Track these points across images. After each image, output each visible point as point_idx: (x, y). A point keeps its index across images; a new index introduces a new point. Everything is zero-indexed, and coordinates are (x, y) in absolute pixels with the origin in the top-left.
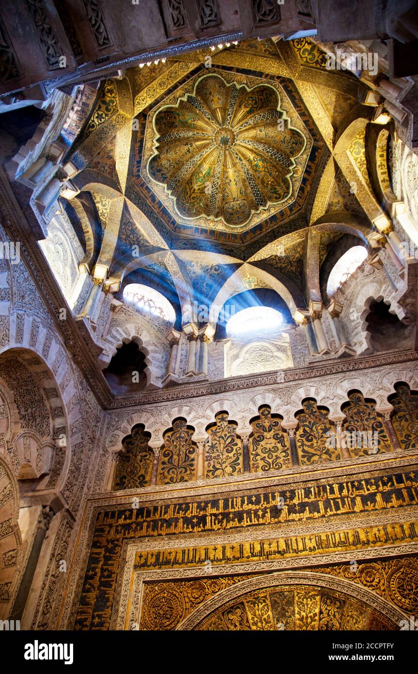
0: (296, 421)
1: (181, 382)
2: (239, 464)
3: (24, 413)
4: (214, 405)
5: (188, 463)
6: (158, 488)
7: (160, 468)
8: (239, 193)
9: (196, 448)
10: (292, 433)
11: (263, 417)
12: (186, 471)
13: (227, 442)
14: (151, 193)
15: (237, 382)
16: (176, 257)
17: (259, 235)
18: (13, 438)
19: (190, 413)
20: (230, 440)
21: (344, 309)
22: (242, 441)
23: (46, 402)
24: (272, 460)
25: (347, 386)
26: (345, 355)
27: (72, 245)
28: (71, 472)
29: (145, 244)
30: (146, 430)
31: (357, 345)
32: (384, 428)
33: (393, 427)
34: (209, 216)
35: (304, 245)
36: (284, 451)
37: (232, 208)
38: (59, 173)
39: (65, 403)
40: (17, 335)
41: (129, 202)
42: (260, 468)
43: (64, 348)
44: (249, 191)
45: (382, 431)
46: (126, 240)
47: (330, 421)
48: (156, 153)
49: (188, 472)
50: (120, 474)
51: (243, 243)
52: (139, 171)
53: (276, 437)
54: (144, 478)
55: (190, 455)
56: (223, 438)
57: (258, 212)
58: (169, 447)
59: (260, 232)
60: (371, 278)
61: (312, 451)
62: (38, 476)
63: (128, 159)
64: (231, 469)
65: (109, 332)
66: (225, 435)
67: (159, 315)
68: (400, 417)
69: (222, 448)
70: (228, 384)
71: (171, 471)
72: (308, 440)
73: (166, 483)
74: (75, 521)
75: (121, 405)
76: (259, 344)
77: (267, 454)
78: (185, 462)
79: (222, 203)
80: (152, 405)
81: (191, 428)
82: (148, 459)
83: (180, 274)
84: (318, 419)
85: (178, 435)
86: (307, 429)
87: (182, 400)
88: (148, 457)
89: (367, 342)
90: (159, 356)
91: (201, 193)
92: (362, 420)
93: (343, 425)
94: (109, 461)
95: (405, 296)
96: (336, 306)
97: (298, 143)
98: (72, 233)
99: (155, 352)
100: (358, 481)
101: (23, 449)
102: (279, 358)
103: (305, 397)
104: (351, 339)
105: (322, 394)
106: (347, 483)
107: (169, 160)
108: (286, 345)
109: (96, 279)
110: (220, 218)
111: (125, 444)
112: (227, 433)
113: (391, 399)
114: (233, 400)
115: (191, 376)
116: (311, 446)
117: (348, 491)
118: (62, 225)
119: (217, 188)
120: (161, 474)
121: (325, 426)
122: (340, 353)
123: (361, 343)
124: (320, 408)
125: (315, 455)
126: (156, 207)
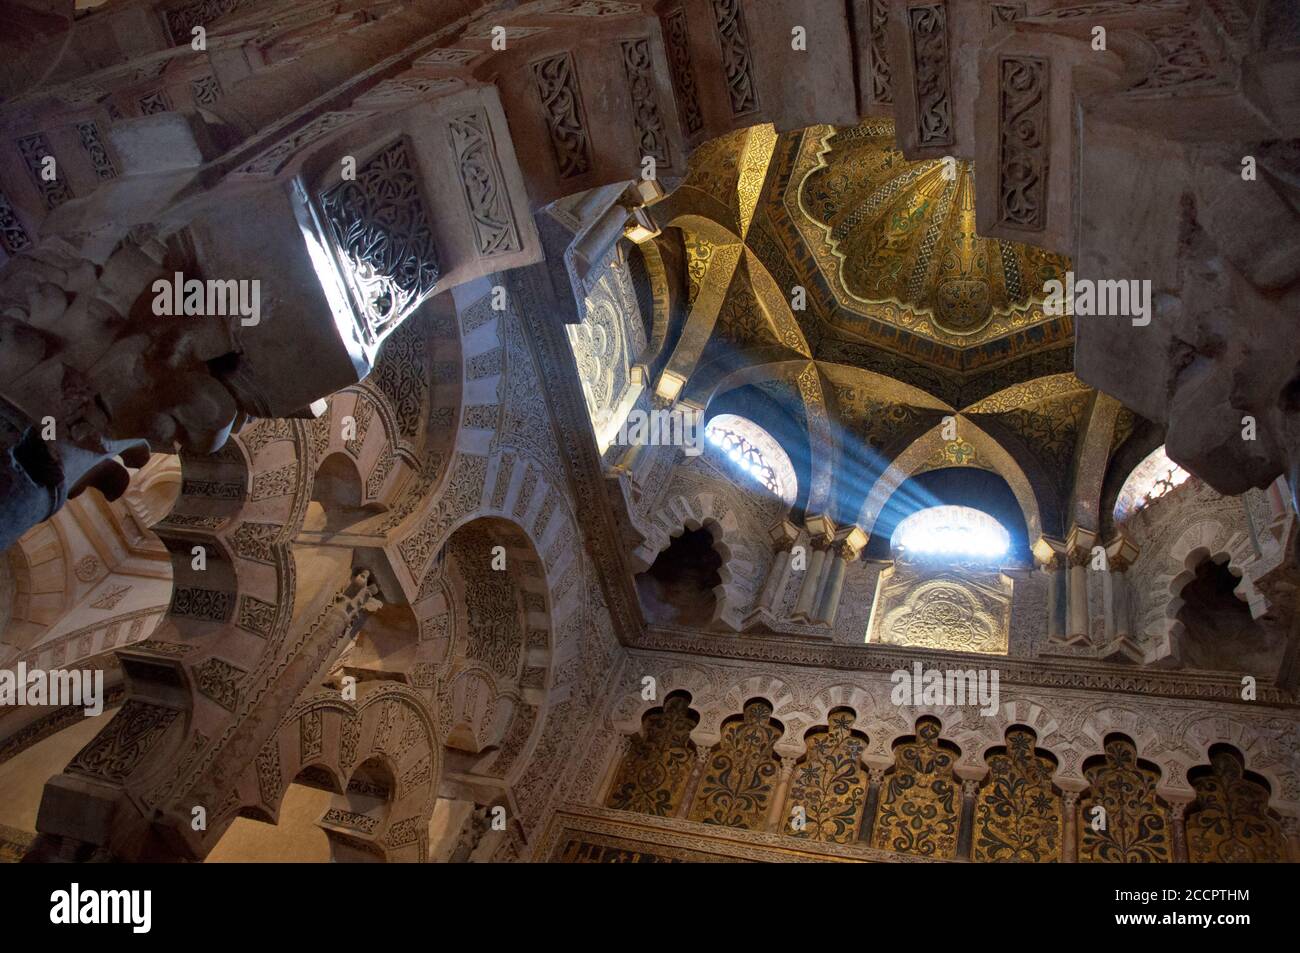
0: (985, 767)
1: (778, 629)
2: (852, 822)
3: (478, 625)
4: (832, 690)
5: (756, 792)
6: (688, 826)
7: (701, 787)
8: (975, 263)
9: (777, 767)
10: (970, 788)
11: (922, 740)
12: (749, 807)
13: (840, 772)
14: (798, 240)
15: (887, 658)
16: (823, 376)
17: (999, 360)
18: (451, 674)
19: (782, 695)
20: (846, 768)
21: (1142, 557)
22: (870, 778)
23: (521, 616)
24: (918, 831)
25: (1108, 721)
26: (1117, 658)
27: (626, 327)
28: (539, 754)
29: (768, 338)
30: (692, 706)
31: (1149, 643)
32: (1165, 832)
33: (1185, 836)
34: (904, 302)
35: (1086, 403)
36: (947, 822)
37: (955, 294)
38: (627, 196)
39: (554, 626)
40: (495, 494)
41: (750, 254)
42: (891, 842)
43: (573, 523)
44: (996, 265)
45: (1159, 839)
46: (730, 326)
47: (1053, 785)
48: (822, 164)
49: (753, 810)
50: (625, 778)
51: (962, 370)
52: (781, 194)
53: (937, 787)
54: (668, 798)
55: (763, 778)
56: (834, 762)
57: (1007, 314)
58: (728, 752)
59: (1001, 355)
60: (1214, 509)
61: (1001, 835)
62: (479, 750)
63: (764, 173)
64: (835, 828)
65: (664, 504)
66: (840, 757)
67: (765, 482)
68: (1205, 820)
69: (827, 781)
70: (869, 656)
71: (721, 799)
72: (1001, 813)
73: (706, 821)
74: (526, 844)
75: (657, 644)
76: (948, 585)
77: (911, 818)
78: (751, 787)
79: (937, 279)
80: (714, 660)
81: (777, 725)
82: (683, 763)
83: (824, 410)
84: (1030, 775)
85: (750, 732)
86: (1004, 788)
87: (774, 665)
88: (683, 760)
89: (1172, 642)
90: (748, 566)
91: (897, 251)
92: (1122, 802)
93: (1078, 802)
94: (612, 748)
95: (1275, 575)
96: (1126, 548)
98: (630, 303)
99: (742, 557)
101: (464, 696)
102: (983, 625)
103: (1015, 723)
104: (1139, 624)
105: (1053, 725)
107: (847, 178)
108: (1004, 600)
109: (659, 397)
110: (924, 312)
111: (647, 722)
112: (843, 752)
113: (1195, 775)
114: (871, 691)
115: (801, 622)
116: (1003, 826)
118: (615, 287)
119: (932, 247)
120: (701, 799)
121: (1042, 793)
122: (1110, 650)
123: (1158, 641)
124: (1041, 752)
125: (1008, 846)
126: (803, 268)
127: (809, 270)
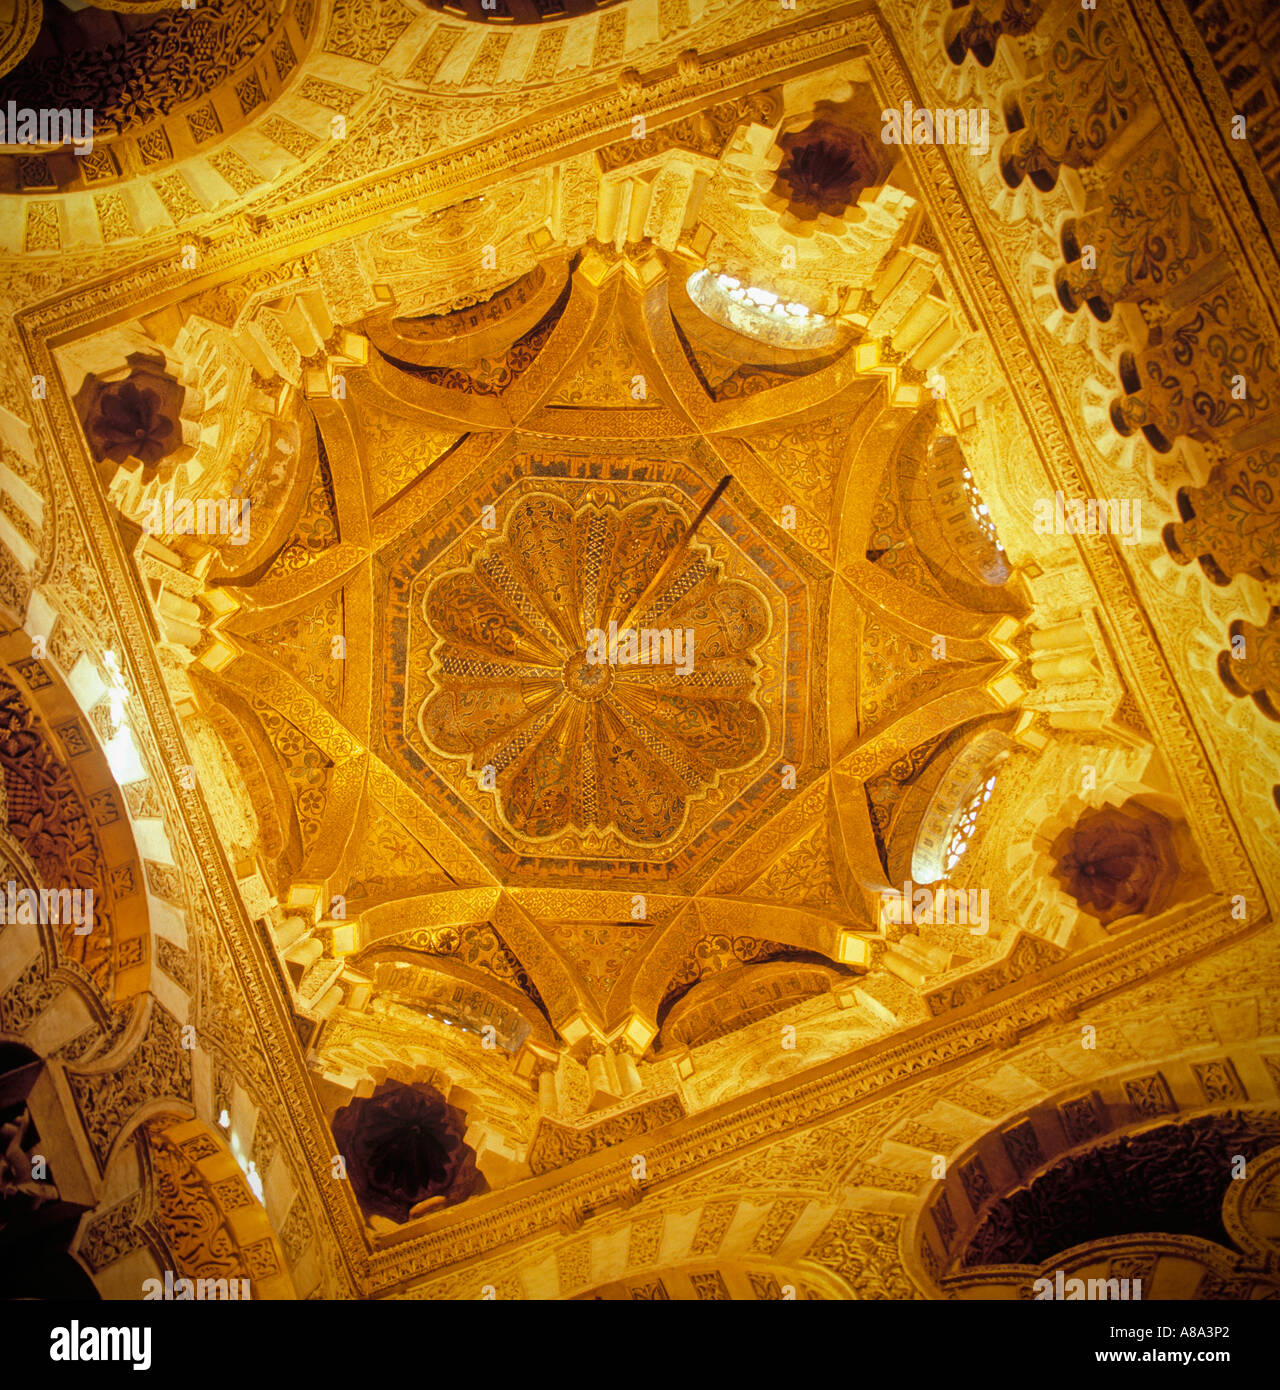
1: (1121, 692)
4: (1158, 576)
8: (705, 621)
10: (1154, 312)
11: (1146, 414)
13: (1243, 509)
14: (709, 831)
16: (845, 752)
19: (1201, 647)
20: (1238, 502)
22: (1225, 460)
24: (1249, 345)
25: (1001, 197)
26: (929, 239)
29: (824, 835)
34: (753, 684)
36: (1213, 313)
37: (739, 630)
44: (692, 598)
51: (803, 586)
52: (657, 867)
57: (721, 565)
61: (1184, 227)
69: (1263, 521)
72: (1163, 249)
79: (729, 656)
81: (1235, 634)
87: (1176, 676)
91: (718, 711)
93: (1088, 164)
96: (850, 307)
97: (545, 509)
100: (1204, 33)
103: (1061, 307)
104: (891, 240)
105: (1037, 259)
106: (1218, 65)
110: (755, 657)
116: (1174, 234)
117: (1241, 46)
122: (924, 254)
125: (1190, 210)
126: (741, 817)
127: (743, 808)
